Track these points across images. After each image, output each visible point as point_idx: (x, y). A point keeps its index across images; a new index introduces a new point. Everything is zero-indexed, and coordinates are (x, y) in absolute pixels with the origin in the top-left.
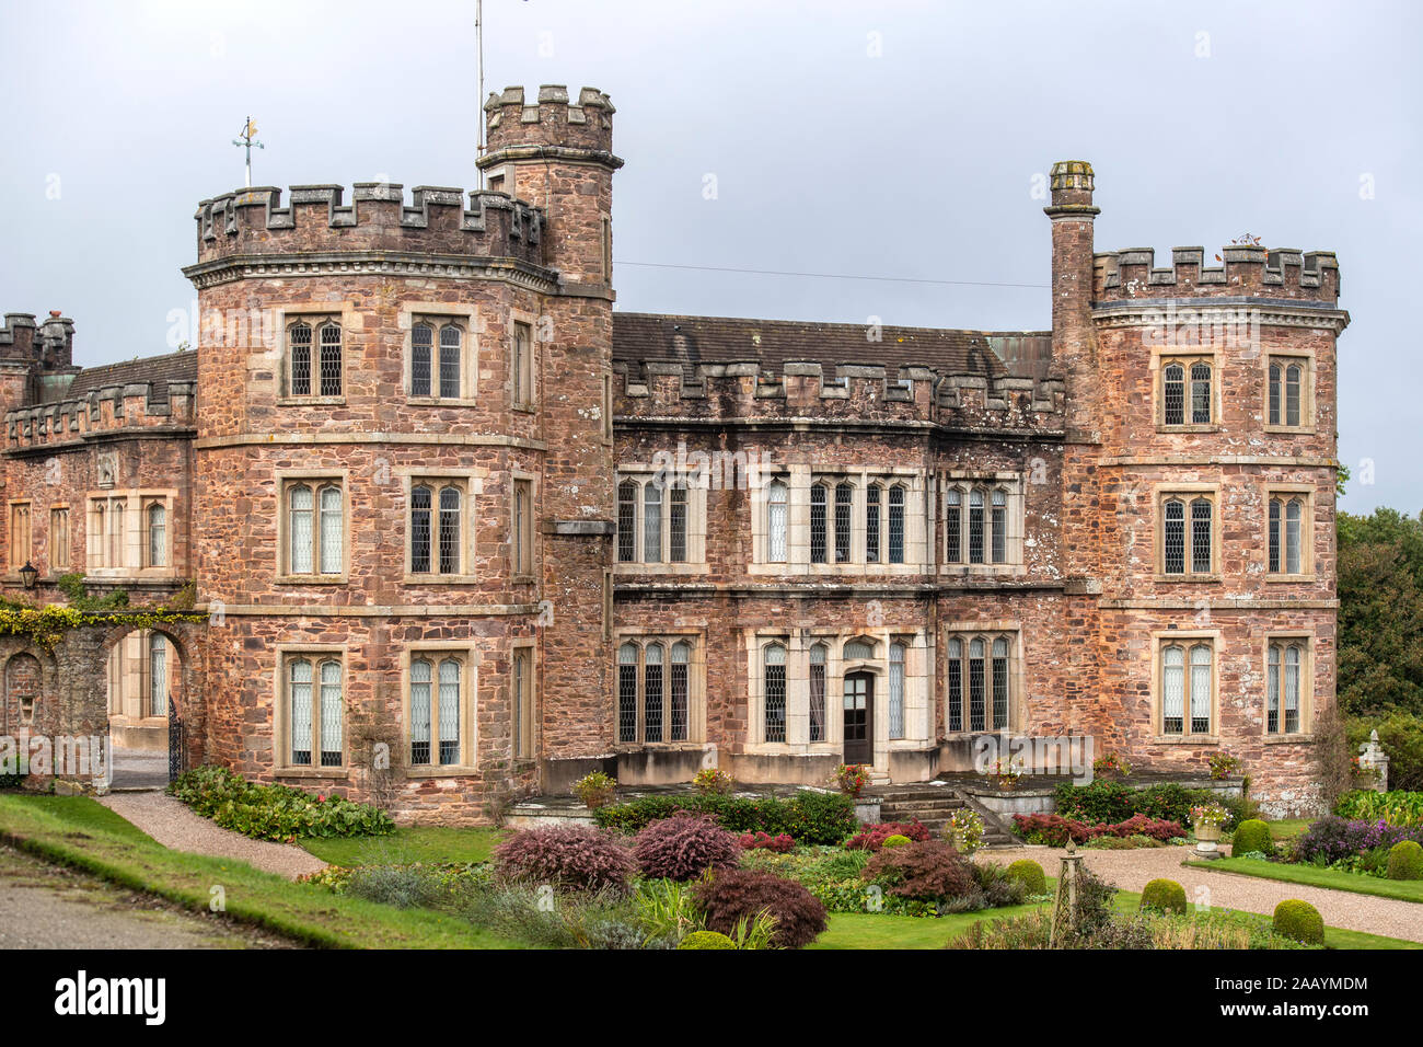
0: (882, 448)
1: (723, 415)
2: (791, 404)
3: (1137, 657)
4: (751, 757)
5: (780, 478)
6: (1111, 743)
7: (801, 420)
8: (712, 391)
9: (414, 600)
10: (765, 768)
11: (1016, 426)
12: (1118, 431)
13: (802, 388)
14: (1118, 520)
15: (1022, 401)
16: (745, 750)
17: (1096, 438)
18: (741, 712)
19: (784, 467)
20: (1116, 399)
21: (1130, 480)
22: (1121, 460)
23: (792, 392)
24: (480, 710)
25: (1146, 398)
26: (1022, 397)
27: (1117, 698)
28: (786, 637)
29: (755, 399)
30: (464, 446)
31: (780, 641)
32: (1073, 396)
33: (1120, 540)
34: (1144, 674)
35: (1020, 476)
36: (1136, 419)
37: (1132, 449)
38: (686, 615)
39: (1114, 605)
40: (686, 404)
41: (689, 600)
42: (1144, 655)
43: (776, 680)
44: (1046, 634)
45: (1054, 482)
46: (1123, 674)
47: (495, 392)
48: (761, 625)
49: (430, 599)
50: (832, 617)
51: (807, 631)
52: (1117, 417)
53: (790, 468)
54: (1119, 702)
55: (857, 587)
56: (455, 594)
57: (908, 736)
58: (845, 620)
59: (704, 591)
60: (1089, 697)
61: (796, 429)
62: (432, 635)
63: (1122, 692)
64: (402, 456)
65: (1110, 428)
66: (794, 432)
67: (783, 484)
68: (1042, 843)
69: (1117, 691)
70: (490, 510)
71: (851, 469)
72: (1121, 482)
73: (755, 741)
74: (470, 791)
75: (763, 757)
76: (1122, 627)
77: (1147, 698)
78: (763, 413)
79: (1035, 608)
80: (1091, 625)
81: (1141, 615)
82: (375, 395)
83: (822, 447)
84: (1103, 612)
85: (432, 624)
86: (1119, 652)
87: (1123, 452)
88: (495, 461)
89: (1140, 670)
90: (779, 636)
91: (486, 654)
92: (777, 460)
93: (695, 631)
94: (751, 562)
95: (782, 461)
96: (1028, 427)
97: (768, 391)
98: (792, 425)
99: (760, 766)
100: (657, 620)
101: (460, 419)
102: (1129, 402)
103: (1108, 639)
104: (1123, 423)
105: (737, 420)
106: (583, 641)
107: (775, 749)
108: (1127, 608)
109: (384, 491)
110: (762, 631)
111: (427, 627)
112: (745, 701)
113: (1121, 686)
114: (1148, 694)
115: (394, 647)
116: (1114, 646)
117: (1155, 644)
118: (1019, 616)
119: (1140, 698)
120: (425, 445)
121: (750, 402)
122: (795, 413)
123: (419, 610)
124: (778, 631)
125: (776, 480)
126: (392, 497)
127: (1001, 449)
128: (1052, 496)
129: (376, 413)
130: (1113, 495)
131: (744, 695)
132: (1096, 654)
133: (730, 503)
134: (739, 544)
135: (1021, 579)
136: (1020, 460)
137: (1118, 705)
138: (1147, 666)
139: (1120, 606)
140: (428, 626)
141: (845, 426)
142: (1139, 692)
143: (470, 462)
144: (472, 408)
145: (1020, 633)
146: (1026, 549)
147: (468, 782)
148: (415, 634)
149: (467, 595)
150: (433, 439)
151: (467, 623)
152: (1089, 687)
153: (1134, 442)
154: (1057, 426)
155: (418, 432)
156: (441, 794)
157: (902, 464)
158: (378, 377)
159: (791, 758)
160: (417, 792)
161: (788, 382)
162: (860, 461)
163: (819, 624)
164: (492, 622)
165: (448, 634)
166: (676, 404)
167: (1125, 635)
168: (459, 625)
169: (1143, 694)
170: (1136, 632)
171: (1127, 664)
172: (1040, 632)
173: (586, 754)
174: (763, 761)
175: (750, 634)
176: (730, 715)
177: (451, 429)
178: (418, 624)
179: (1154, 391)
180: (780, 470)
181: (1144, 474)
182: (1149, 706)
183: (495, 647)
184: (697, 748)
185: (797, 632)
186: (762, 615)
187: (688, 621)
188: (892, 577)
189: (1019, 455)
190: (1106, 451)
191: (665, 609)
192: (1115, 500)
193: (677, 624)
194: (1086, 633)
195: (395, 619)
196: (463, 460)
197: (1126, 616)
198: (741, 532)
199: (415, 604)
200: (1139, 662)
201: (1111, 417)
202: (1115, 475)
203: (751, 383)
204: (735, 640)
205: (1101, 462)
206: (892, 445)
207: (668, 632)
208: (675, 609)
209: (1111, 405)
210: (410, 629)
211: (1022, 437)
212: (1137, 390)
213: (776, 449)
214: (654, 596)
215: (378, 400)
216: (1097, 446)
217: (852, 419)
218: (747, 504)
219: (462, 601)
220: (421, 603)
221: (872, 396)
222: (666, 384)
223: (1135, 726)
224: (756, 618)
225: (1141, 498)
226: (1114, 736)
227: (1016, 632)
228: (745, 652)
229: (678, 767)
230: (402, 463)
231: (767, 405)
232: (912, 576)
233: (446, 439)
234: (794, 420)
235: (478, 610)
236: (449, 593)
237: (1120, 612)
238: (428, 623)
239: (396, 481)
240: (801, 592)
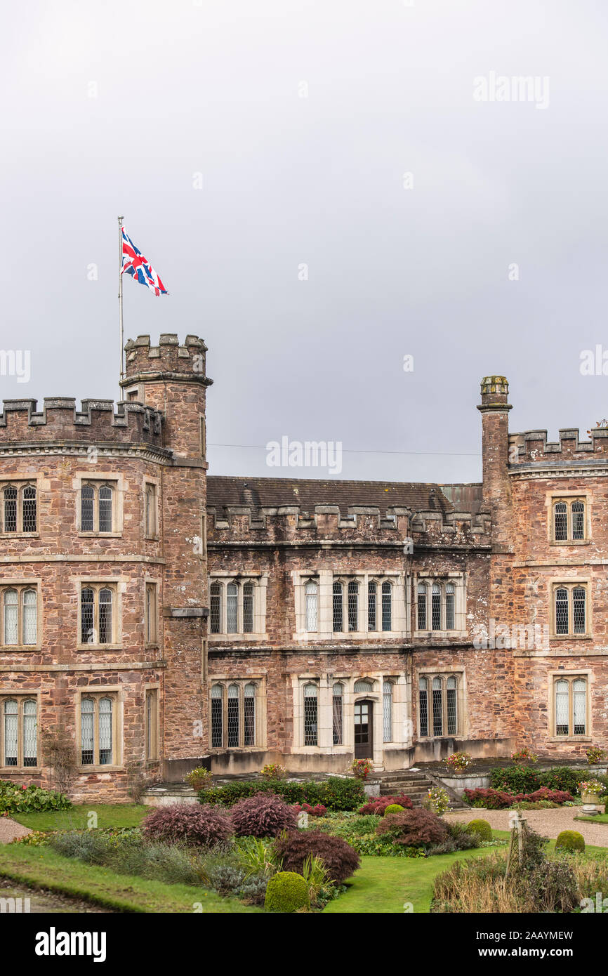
0: (377, 559)
1: (277, 539)
2: (320, 532)
3: (539, 687)
4: (295, 755)
5: (313, 579)
6: (522, 742)
7: (326, 542)
8: (269, 525)
9: (83, 660)
10: (304, 762)
11: (461, 543)
12: (525, 545)
13: (327, 522)
14: (526, 601)
15: (465, 528)
16: (291, 751)
17: (511, 550)
18: (289, 727)
19: (316, 572)
20: (524, 525)
21: (533, 576)
22: (528, 563)
23: (320, 524)
24: (125, 729)
25: (543, 524)
26: (464, 525)
27: (526, 714)
28: (317, 679)
29: (297, 529)
30: (114, 563)
31: (313, 682)
32: (496, 524)
33: (528, 614)
34: (543, 698)
35: (464, 574)
36: (537, 537)
37: (535, 556)
38: (253, 666)
39: (524, 655)
40: (253, 533)
41: (255, 656)
42: (544, 686)
43: (311, 706)
44: (481, 674)
45: (485, 577)
46: (529, 698)
47: (134, 528)
48: (301, 672)
49: (93, 660)
50: (347, 666)
51: (331, 675)
52: (525, 536)
53: (320, 572)
54: (527, 716)
55: (363, 646)
56: (109, 656)
57: (395, 740)
58: (355, 668)
59: (265, 651)
60: (508, 713)
61: (323, 548)
62: (94, 682)
63: (529, 710)
64: (75, 569)
65: (520, 543)
66: (322, 549)
67: (315, 583)
68: (482, 807)
69: (526, 709)
70: (131, 603)
71: (358, 572)
72: (527, 577)
73: (298, 745)
74: (119, 781)
75: (303, 755)
76: (529, 668)
77: (545, 713)
78: (302, 538)
79: (473, 657)
80: (509, 668)
81: (542, 661)
82: (58, 531)
83: (340, 559)
84: (516, 659)
85: (94, 676)
86: (527, 684)
87: (528, 558)
88: (134, 571)
89: (541, 695)
90: (313, 679)
91: (129, 694)
92: (311, 567)
93: (259, 676)
94: (295, 632)
95: (314, 568)
96: (468, 543)
97: (305, 524)
98: (321, 545)
99: (301, 761)
100: (235, 670)
101: (112, 546)
102: (532, 527)
103: (520, 676)
104: (528, 540)
105: (285, 543)
106: (189, 684)
107: (311, 750)
108: (532, 657)
109: (64, 592)
110: (302, 676)
111: (92, 678)
112: (291, 720)
113: (528, 705)
114: (546, 710)
115: (71, 690)
116: (524, 681)
117: (550, 679)
118: (464, 663)
119: (541, 713)
120: (90, 562)
121: (294, 531)
122: (323, 538)
123: (86, 667)
124: (313, 676)
125: (310, 580)
126: (68, 595)
127: (452, 558)
128: (483, 587)
129: (59, 542)
130: (522, 585)
131: (291, 716)
132: (512, 686)
133: (281, 595)
134: (287, 621)
135: (465, 639)
136: (463, 564)
137: (527, 717)
138: (545, 693)
139: (528, 655)
140: (92, 676)
141: (354, 545)
142: (540, 709)
143: (118, 572)
144: (119, 538)
145: (464, 674)
146: (468, 620)
147: (117, 775)
148: (84, 682)
149: (117, 656)
150: (95, 558)
151: (116, 674)
152: (508, 707)
153: (536, 552)
154: (487, 543)
155: (86, 554)
156: (100, 783)
157: (390, 568)
158: (60, 520)
159: (321, 756)
160: (86, 782)
161: (318, 518)
162: (363, 567)
163: (338, 671)
164: (132, 674)
165: (104, 681)
166: (246, 533)
167: (531, 674)
168: (111, 676)
169: (542, 710)
170: (538, 672)
171: (533, 692)
172: (477, 672)
173: (191, 756)
174: (303, 758)
175: (294, 677)
176: (282, 729)
177: (106, 552)
178: (86, 676)
179: (548, 519)
180: (313, 573)
181: (542, 572)
182: (547, 718)
183: (134, 689)
184: (261, 750)
185: (324, 676)
186: (303, 665)
187: (255, 670)
188: (384, 640)
189: (463, 561)
190: (517, 558)
191: (240, 663)
192: (524, 589)
193: (248, 672)
194: (506, 673)
195: (71, 673)
196: (114, 571)
197: (531, 662)
198: (288, 614)
199: (84, 663)
200: (540, 690)
201: (521, 536)
202: (524, 573)
203: (294, 519)
204: (285, 682)
205: (514, 565)
206: (383, 556)
207: (242, 677)
208: (246, 663)
209: (521, 529)
210: (80, 679)
211: (465, 550)
212: (537, 519)
213: (310, 560)
214: (233, 654)
215: (60, 534)
216: (512, 555)
217: (359, 540)
218: (292, 596)
219: (114, 660)
220: (88, 662)
221: (371, 526)
222: (240, 521)
223: (538, 731)
224: (298, 668)
225: (540, 587)
226: (524, 737)
227: (462, 673)
228: (291, 689)
229: (249, 762)
230: (75, 574)
231: (305, 533)
232: (397, 639)
233: (103, 558)
234: (322, 542)
235: (124, 666)
236: (105, 655)
237: (528, 659)
238: (92, 675)
239: (71, 585)
240: (327, 650)
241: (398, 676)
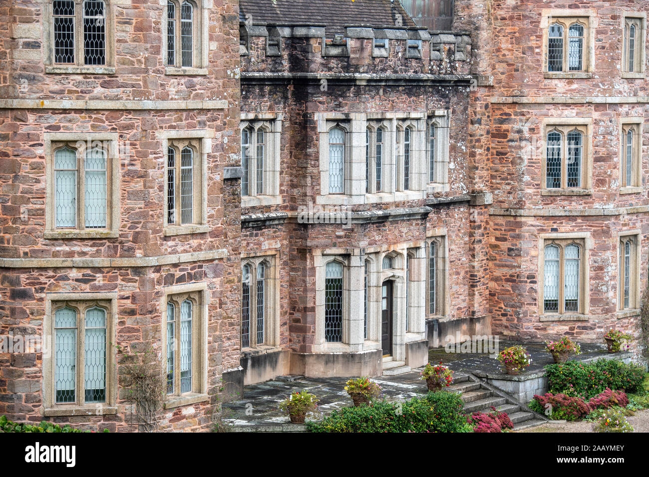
0: (404, 96)
1: (291, 70)
2: (353, 62)
3: (528, 254)
4: (319, 356)
5: (342, 124)
6: (501, 320)
7: (362, 76)
8: (284, 50)
9: (169, 250)
10: (330, 365)
11: (446, 73)
12: (511, 77)
13: (362, 49)
14: (510, 147)
15: (450, 53)
16: (312, 351)
17: (491, 81)
18: (309, 319)
19: (347, 115)
20: (509, 50)
21: (523, 115)
22: (516, 100)
23: (354, 52)
24: (209, 343)
25: (537, 50)
26: (450, 49)
27: (508, 285)
28: (347, 256)
29: (323, 57)
30: (201, 111)
31: (340, 259)
32: (478, 48)
33: (512, 163)
34: (532, 267)
35: (448, 112)
36: (529, 67)
37: (526, 90)
38: (268, 239)
39: (506, 213)
40: (269, 60)
41: (269, 226)
42: (533, 253)
43: (335, 289)
44: (460, 237)
45: (464, 116)
46: (514, 267)
47: (219, 62)
48: (327, 246)
49: (180, 249)
50: (377, 238)
51: (364, 250)
52: (509, 65)
53: (352, 116)
54: (510, 289)
55: (393, 211)
56: (194, 242)
57: (412, 330)
58: (384, 239)
59: (279, 219)
60: (483, 285)
61: (358, 83)
62: (181, 280)
63: (514, 281)
64: (162, 121)
65: (503, 73)
66: (355, 85)
67: (343, 129)
68: (561, 419)
69: (507, 280)
70: (216, 166)
71: (388, 115)
72: (513, 117)
73: (321, 345)
74: (202, 415)
75: (329, 355)
76: (514, 230)
77: (534, 286)
78: (330, 69)
79: (453, 217)
80: (485, 228)
81: (531, 221)
82: (143, 66)
83: (373, 98)
84: (492, 218)
85: (181, 270)
86: (510, 250)
87: (516, 92)
88: (218, 123)
89: (529, 264)
90: (340, 255)
91: (213, 293)
92: (341, 109)
93: (273, 253)
94: (319, 194)
95: (346, 109)
96: (452, 73)
97: (334, 51)
98: (355, 80)
99: (327, 363)
100: (252, 245)
101: (198, 87)
102: (524, 53)
103: (497, 239)
104: (517, 70)
105: (310, 75)
107: (336, 348)
108: (521, 216)
109: (151, 153)
110: (328, 251)
111: (178, 274)
112: (313, 309)
113: (511, 276)
114: (535, 282)
115: (157, 293)
116: (505, 246)
117: (541, 243)
118: (446, 224)
119: (529, 286)
120: (176, 110)
121: (318, 59)
122: (357, 70)
123: (174, 259)
124: (342, 251)
125: (338, 125)
126: (156, 158)
127: (438, 92)
128: (463, 128)
129: (145, 82)
130: (505, 127)
131: (312, 305)
132: (487, 251)
133: (297, 145)
134: (309, 180)
135: (447, 195)
136: (447, 100)
137: (508, 291)
138: (535, 261)
139: (513, 214)
140: (178, 272)
141: (387, 80)
142: (529, 281)
143: (202, 124)
144: (204, 76)
145: (447, 237)
146: (450, 170)
147: (202, 407)
148: (170, 280)
149: (202, 242)
150: (183, 105)
151: (201, 267)
152: (483, 277)
153: (528, 86)
154: (467, 72)
155: (172, 99)
156: (184, 420)
157: (415, 110)
158: (147, 49)
159: (353, 356)
160: (171, 421)
161: (351, 43)
162: (393, 108)
163: (370, 244)
164: (217, 265)
165: (191, 277)
166: (263, 61)
167: (518, 237)
168: (196, 272)
169: (531, 282)
170: (527, 234)
171: (519, 259)
172: (457, 235)
174: (329, 359)
175: (317, 253)
176: (298, 321)
177: (192, 95)
178: (172, 271)
179: (544, 45)
180: (343, 117)
181: (534, 111)
182: (536, 292)
183: (218, 286)
185: (357, 251)
186: (328, 238)
187: (269, 244)
188: (408, 202)
189: (447, 96)
190: (497, 92)
191: (256, 235)
192: (508, 131)
193: (263, 247)
195: (158, 269)
196: (199, 122)
197: (517, 222)
198: (310, 169)
199: (170, 253)
200: (529, 257)
201: (504, 65)
202: (507, 111)
203: (320, 43)
204: (305, 259)
205: (494, 100)
206: (410, 94)
207: (258, 254)
208: (262, 235)
209: (504, 55)
210: (167, 276)
211: (450, 81)
212: (530, 44)
213: (341, 99)
214: (251, 225)
215: (146, 71)
216: (491, 87)
217: (389, 74)
218: (316, 146)
219: (199, 248)
220: (174, 252)
221: (400, 55)
222: (257, 45)
223: (525, 308)
224: (322, 241)
225: (532, 130)
226: (503, 315)
227: (443, 237)
228: (313, 269)
229: (265, 367)
230: (161, 128)
231: (333, 63)
232: (419, 200)
233: (192, 104)
234: (357, 75)
235: (210, 255)
236: (191, 241)
237: (512, 219)
238: (178, 269)
239: (158, 144)
240: (362, 219)
241: (419, 248)
